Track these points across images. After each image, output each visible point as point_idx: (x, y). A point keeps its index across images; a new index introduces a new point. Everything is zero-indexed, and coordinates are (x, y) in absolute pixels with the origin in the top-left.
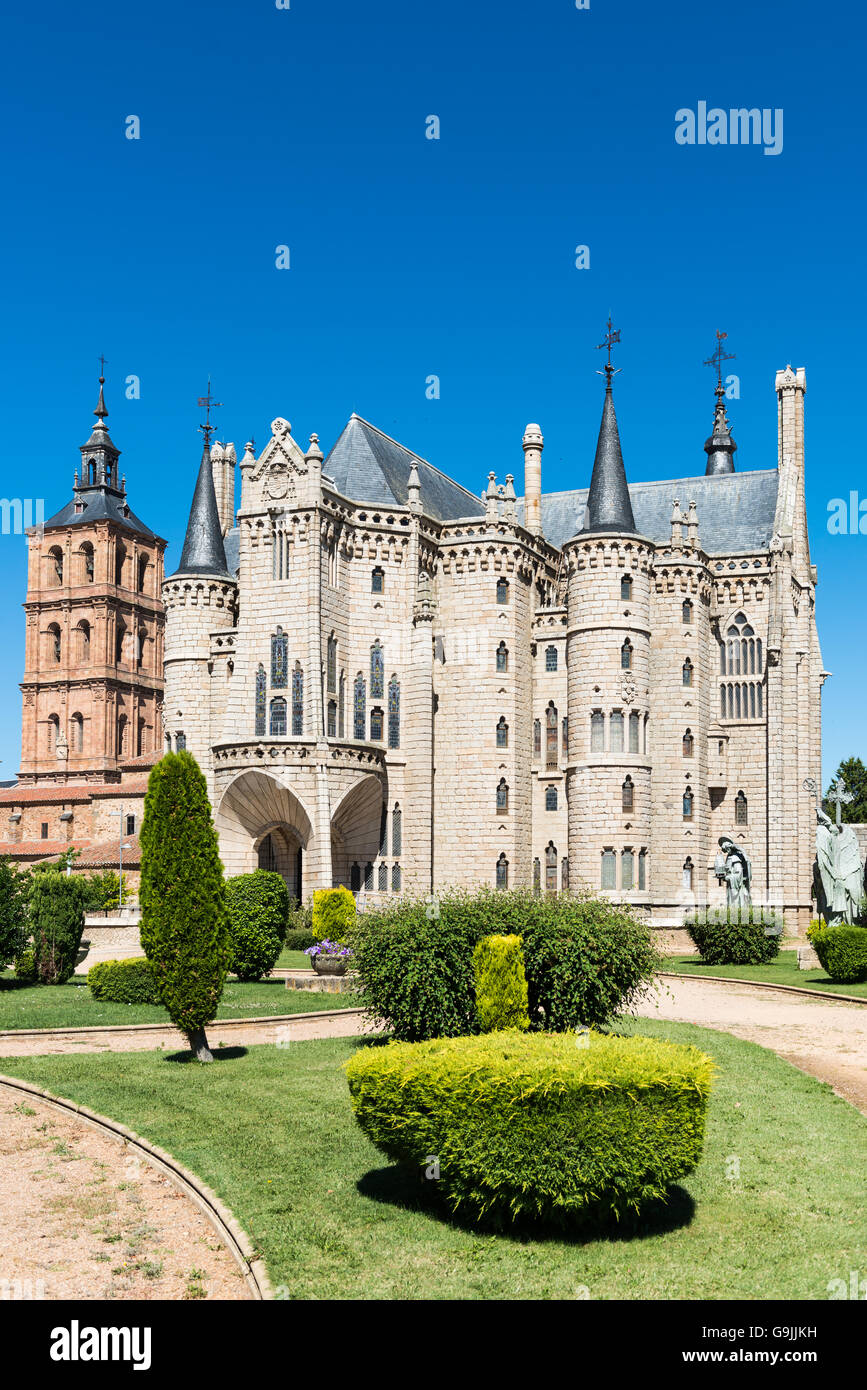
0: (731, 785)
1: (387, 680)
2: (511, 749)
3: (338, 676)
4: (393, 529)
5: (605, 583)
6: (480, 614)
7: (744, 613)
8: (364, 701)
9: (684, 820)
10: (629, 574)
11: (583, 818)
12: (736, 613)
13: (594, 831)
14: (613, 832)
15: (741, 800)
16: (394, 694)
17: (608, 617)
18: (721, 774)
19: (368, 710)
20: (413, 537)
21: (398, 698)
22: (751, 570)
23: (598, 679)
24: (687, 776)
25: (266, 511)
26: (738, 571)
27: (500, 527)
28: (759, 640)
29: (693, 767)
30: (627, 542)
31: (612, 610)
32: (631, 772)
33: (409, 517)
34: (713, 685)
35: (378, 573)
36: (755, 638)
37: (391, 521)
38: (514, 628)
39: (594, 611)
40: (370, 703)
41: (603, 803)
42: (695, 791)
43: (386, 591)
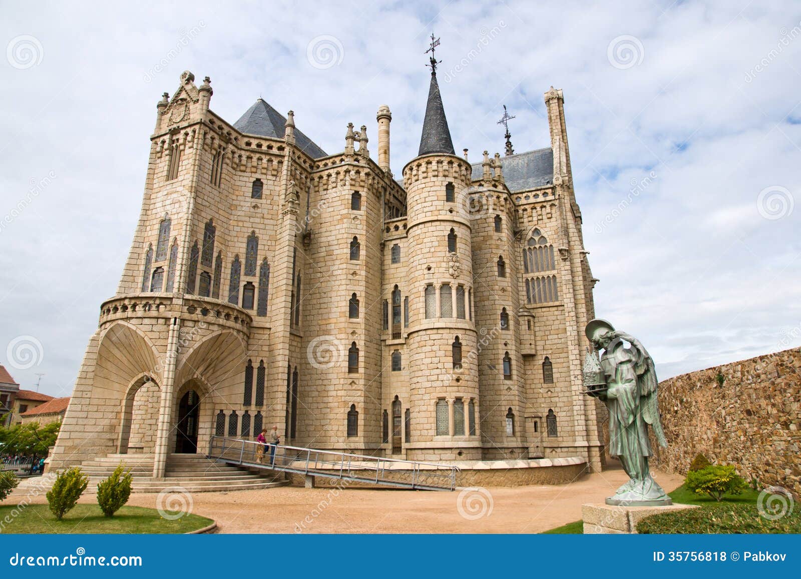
0: (539, 353)
1: (259, 262)
2: (361, 319)
3: (215, 255)
4: (272, 153)
5: (432, 189)
6: (339, 217)
7: (539, 228)
8: (239, 278)
9: (505, 379)
10: (452, 183)
11: (420, 373)
12: (533, 229)
13: (429, 384)
14: (445, 385)
15: (547, 364)
16: (265, 273)
17: (436, 213)
18: (530, 344)
19: (242, 284)
20: (286, 158)
21: (268, 276)
22: (541, 198)
23: (429, 260)
24: (506, 345)
25: (168, 132)
26: (532, 200)
27: (356, 157)
28: (551, 246)
29: (509, 337)
30: (449, 159)
31: (439, 208)
32: (460, 334)
33: (284, 145)
34: (520, 280)
35: (258, 184)
36: (548, 245)
37: (270, 147)
38: (365, 227)
39: (426, 210)
40: (244, 280)
41: (436, 360)
42: (513, 355)
43: (264, 196)
